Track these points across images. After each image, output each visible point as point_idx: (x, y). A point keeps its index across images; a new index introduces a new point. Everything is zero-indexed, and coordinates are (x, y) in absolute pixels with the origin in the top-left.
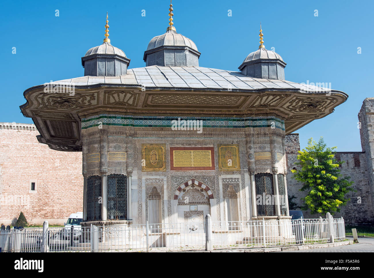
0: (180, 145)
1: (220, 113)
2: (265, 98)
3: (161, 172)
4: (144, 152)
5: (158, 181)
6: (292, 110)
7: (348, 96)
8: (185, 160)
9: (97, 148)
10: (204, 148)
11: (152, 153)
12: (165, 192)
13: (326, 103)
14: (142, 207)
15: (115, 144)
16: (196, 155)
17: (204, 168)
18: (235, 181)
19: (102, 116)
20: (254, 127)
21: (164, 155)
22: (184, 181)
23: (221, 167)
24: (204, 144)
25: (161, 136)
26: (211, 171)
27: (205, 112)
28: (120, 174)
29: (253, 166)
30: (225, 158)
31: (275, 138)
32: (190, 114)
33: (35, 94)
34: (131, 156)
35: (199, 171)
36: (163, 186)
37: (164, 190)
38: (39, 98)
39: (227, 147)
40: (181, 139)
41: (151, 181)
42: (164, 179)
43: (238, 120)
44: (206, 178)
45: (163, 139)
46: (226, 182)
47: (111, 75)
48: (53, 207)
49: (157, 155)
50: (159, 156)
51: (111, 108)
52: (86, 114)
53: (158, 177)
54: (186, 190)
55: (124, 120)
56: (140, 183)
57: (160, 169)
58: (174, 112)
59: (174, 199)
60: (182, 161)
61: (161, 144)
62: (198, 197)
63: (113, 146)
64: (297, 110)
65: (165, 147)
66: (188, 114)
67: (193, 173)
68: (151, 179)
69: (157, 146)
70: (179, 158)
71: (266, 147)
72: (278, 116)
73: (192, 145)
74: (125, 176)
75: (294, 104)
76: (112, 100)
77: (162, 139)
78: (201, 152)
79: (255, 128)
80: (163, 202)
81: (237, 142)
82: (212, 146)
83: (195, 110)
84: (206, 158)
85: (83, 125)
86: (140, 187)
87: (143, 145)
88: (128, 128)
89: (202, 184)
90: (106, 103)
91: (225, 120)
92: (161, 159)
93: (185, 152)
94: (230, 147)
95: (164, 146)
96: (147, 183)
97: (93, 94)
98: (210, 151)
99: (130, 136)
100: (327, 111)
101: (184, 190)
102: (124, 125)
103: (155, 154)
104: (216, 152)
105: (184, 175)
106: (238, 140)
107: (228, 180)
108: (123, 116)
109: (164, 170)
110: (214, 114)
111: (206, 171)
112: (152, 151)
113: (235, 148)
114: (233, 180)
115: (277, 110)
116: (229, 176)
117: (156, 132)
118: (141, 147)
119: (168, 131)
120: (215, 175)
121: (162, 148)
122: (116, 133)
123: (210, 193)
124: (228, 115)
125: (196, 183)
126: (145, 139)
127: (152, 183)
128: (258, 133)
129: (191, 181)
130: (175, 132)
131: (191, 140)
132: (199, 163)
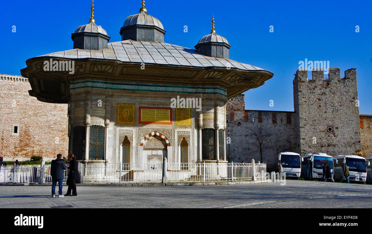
0: (147, 105)
1: (179, 81)
2: (212, 73)
3: (131, 125)
4: (118, 109)
5: (128, 132)
6: (232, 82)
7: (273, 74)
9: (83, 105)
10: (165, 108)
12: (134, 139)
13: (257, 78)
14: (115, 150)
16: (159, 113)
17: (164, 123)
18: (187, 134)
19: (87, 81)
20: (203, 93)
21: (134, 112)
22: (149, 132)
23: (177, 123)
24: (165, 105)
25: (133, 98)
26: (169, 125)
27: (166, 81)
28: (100, 126)
29: (201, 123)
30: (180, 116)
31: (218, 102)
32: (155, 82)
33: (36, 63)
34: (108, 112)
35: (160, 125)
36: (132, 135)
38: (38, 65)
40: (147, 100)
41: (123, 131)
43: (191, 88)
44: (165, 131)
45: (134, 100)
46: (180, 134)
47: (95, 49)
48: (33, 147)
50: (130, 112)
51: (94, 74)
52: (74, 78)
53: (129, 129)
54: (150, 139)
55: (104, 84)
56: (115, 133)
57: (131, 122)
58: (143, 80)
59: (141, 146)
60: (148, 117)
61: (132, 104)
62: (158, 144)
63: (95, 104)
64: (237, 82)
65: (135, 106)
66: (154, 81)
67: (155, 126)
68: (123, 130)
69: (129, 105)
70: (145, 115)
72: (222, 86)
73: (155, 105)
74: (104, 127)
75: (234, 78)
76: (96, 69)
78: (163, 111)
80: (132, 148)
83: (160, 79)
84: (166, 115)
85: (71, 86)
86: (115, 136)
87: (118, 104)
88: (107, 91)
89: (162, 135)
90: (91, 71)
91: (182, 87)
92: (132, 115)
93: (150, 110)
96: (120, 133)
97: (82, 65)
98: (169, 110)
99: (108, 97)
100: (259, 83)
101: (148, 139)
102: (104, 88)
103: (128, 111)
104: (174, 111)
105: (149, 127)
107: (181, 133)
108: (104, 81)
109: (133, 124)
110: (173, 82)
111: (165, 125)
112: (125, 109)
113: (188, 109)
115: (221, 81)
116: (182, 130)
117: (128, 94)
118: (117, 106)
119: (138, 94)
120: (172, 128)
121: (132, 107)
122: (97, 94)
123: (167, 142)
124: (185, 83)
125: (158, 134)
126: (120, 99)
127: (124, 133)
128: (206, 98)
129: (154, 132)
130: (143, 95)
131: (155, 101)
132: (160, 119)
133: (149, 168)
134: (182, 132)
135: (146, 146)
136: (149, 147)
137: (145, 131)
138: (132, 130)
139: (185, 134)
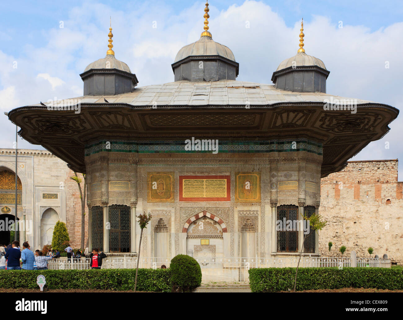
0: (191, 173)
1: (239, 135)
3: (169, 203)
4: (149, 181)
5: (164, 212)
8: (195, 189)
9: (99, 177)
10: (219, 176)
11: (159, 182)
12: (173, 224)
14: (147, 239)
15: (116, 173)
16: (210, 184)
17: (218, 199)
18: (253, 214)
19: (102, 142)
20: (279, 151)
21: (172, 184)
22: (194, 213)
23: (238, 198)
24: (219, 172)
25: (170, 163)
26: (226, 202)
28: (123, 205)
30: (243, 188)
31: (305, 164)
34: (134, 186)
35: (212, 202)
36: (170, 218)
37: (172, 222)
39: (246, 175)
40: (192, 166)
41: (157, 212)
42: (172, 211)
43: (261, 144)
44: (220, 210)
46: (243, 215)
49: (165, 185)
50: (167, 185)
51: (109, 132)
53: (165, 209)
54: (197, 223)
55: (127, 145)
57: (168, 200)
59: (182, 232)
60: (193, 191)
61: (169, 172)
62: (210, 230)
63: (114, 175)
65: (174, 176)
66: (200, 137)
68: (157, 210)
69: (165, 174)
70: (190, 188)
71: (293, 175)
73: (204, 173)
74: (129, 206)
77: (171, 166)
78: (216, 181)
79: (281, 153)
80: (170, 235)
81: (259, 169)
82: (228, 174)
84: (220, 187)
85: (86, 151)
87: (149, 173)
88: (131, 155)
89: (215, 216)
91: (245, 143)
92: (169, 189)
93: (196, 180)
94: (249, 175)
95: (173, 174)
96: (153, 214)
97: (80, 117)
98: (226, 180)
99: (134, 163)
101: (195, 223)
102: (126, 151)
103: (163, 184)
104: (233, 181)
105: (195, 206)
106: (260, 168)
107: (245, 213)
108: (126, 141)
109: (171, 201)
110: (232, 137)
111: (220, 202)
112: (159, 180)
113: (255, 176)
114: (252, 213)
115: (308, 130)
116: (246, 208)
117: (163, 159)
118: (147, 176)
119: (177, 157)
120: (230, 206)
121: (170, 177)
122: (117, 161)
123: (223, 226)
124: (249, 137)
125: (208, 215)
126: (151, 166)
127: (158, 215)
128: (284, 158)
129: (202, 213)
130: (185, 158)
131: (204, 168)
132: (212, 193)
134: (246, 211)
135: (191, 232)
136: (196, 234)
137: (190, 212)
138: (170, 211)
139: (250, 214)
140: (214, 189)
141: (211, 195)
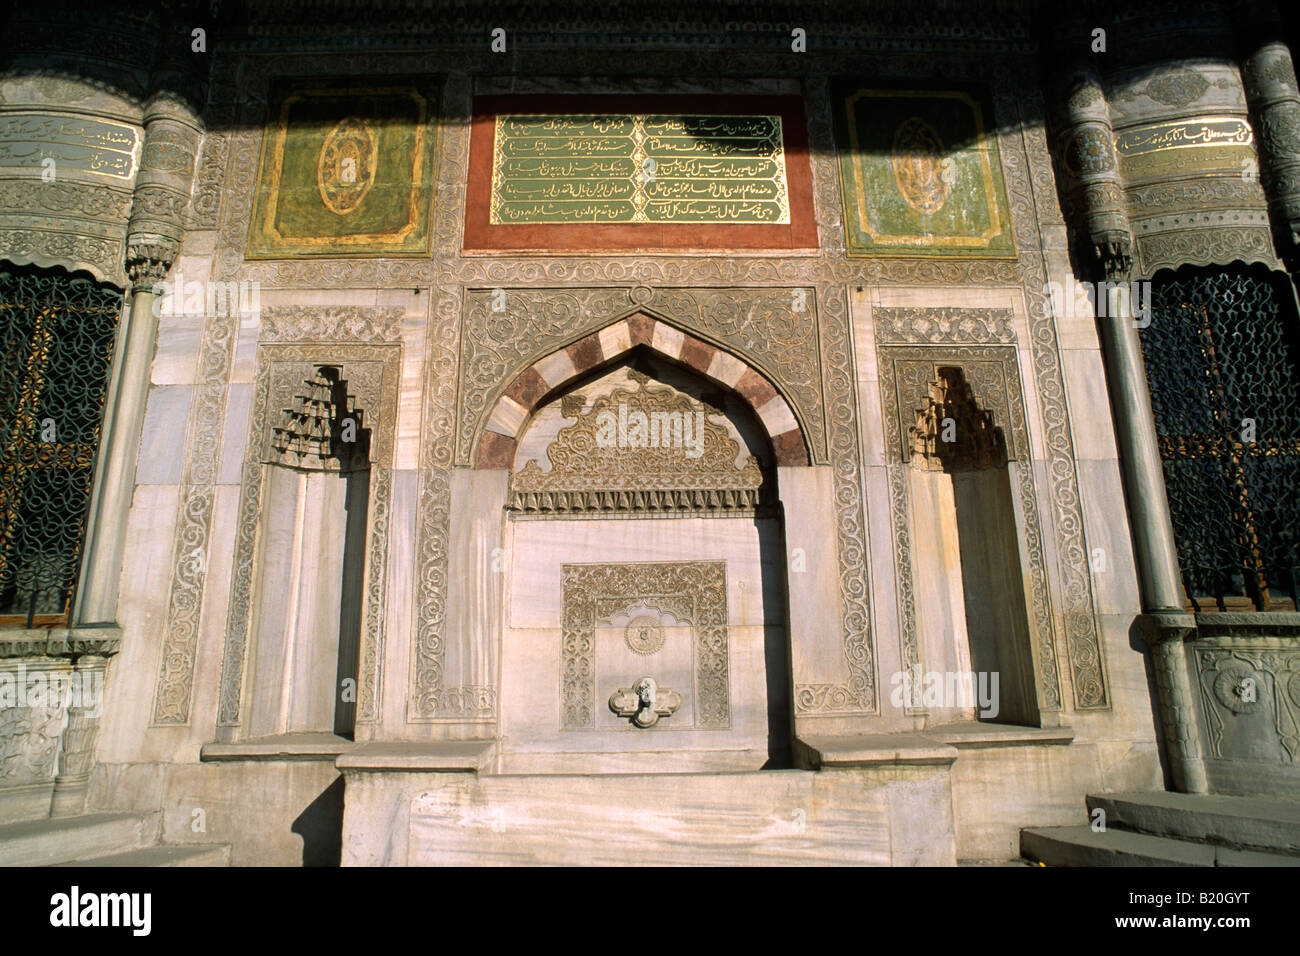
0: (553, 80)
3: (390, 263)
4: (277, 129)
5: (355, 326)
8: (578, 174)
10: (732, 97)
11: (342, 137)
12: (409, 402)
14: (208, 521)
16: (672, 141)
17: (733, 236)
18: (977, 333)
21: (421, 146)
22: (568, 326)
23: (864, 227)
24: (732, 77)
26: (788, 253)
29: (1115, 217)
34: (167, 150)
35: (692, 252)
36: (396, 365)
37: (403, 395)
40: (559, 43)
41: (307, 325)
42: (410, 314)
44: (747, 305)
46: (912, 340)
49: (375, 150)
50: (389, 152)
53: (364, 299)
54: (590, 403)
56: (223, 342)
57: (386, 239)
59: (480, 466)
60: (559, 185)
61: (407, 77)
65: (441, 100)
67: (639, 268)
68: (308, 313)
69: (384, 91)
70: (537, 164)
73: (637, 81)
74: (113, 286)
77: (424, 42)
78: (710, 123)
80: (384, 490)
82: (787, 88)
84: (745, 164)
86: (218, 366)
89: (717, 347)
92: (402, 172)
93: (580, 123)
95: (434, 86)
96: (271, 339)
98: (779, 119)
101: (571, 404)
103: (364, 144)
105: (571, 278)
107: (922, 326)
109: (410, 249)
111: (742, 253)
112: (342, 124)
113: (958, 102)
114: (967, 327)
116: (929, 296)
118: (265, 102)
120: (816, 285)
121: (412, 105)
123: (777, 420)
125: (668, 343)
127: (309, 342)
129: (624, 326)
131: (631, 50)
132: (691, 195)
133: (576, 718)
134: (931, 315)
135: (547, 467)
136: (579, 484)
137: (534, 317)
138: (397, 314)
139: (961, 334)
140: (705, 171)
141: (682, 206)
